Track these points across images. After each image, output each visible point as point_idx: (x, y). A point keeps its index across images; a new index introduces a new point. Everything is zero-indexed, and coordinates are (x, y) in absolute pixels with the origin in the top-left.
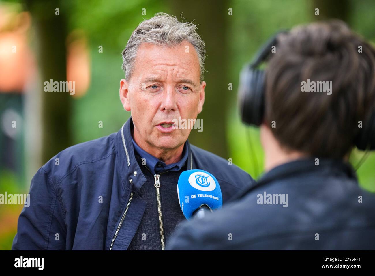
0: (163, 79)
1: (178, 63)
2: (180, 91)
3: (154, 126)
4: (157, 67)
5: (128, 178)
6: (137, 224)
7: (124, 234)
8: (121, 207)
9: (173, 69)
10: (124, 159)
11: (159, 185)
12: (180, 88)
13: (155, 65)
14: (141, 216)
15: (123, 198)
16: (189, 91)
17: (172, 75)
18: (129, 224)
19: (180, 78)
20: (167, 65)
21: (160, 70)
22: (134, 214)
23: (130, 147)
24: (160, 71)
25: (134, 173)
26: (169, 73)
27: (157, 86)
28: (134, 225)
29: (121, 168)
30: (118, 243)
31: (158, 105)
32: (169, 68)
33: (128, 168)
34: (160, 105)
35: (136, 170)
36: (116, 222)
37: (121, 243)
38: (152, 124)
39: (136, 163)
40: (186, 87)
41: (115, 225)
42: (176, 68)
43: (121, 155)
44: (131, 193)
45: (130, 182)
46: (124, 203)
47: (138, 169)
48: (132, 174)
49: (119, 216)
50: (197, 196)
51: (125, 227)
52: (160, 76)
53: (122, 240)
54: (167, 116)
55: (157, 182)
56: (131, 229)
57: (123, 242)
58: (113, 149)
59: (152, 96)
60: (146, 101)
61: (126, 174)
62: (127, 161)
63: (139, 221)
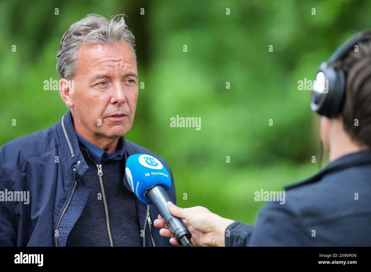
0: (111, 74)
1: (122, 58)
2: (126, 85)
3: (104, 118)
4: (104, 64)
5: (72, 168)
6: (81, 209)
7: (68, 217)
8: (66, 195)
9: (119, 64)
10: (67, 151)
11: (101, 174)
12: (125, 81)
13: (102, 62)
14: (85, 202)
15: (67, 187)
16: (133, 83)
17: (119, 69)
18: (74, 209)
19: (126, 72)
20: (114, 61)
21: (108, 66)
22: (78, 201)
23: (74, 140)
24: (107, 68)
25: (78, 162)
26: (116, 68)
27: (105, 82)
28: (78, 210)
29: (65, 159)
30: (63, 226)
31: (108, 99)
32: (116, 64)
33: (72, 159)
34: (110, 98)
35: (80, 160)
36: (61, 208)
37: (65, 225)
38: (103, 117)
39: (80, 153)
40: (130, 80)
41: (59, 211)
42: (121, 63)
43: (63, 148)
44: (75, 182)
45: (73, 171)
46: (68, 191)
47: (81, 159)
48: (75, 163)
49: (64, 203)
50: (150, 174)
51: (69, 212)
52: (108, 72)
53: (67, 222)
54: (118, 108)
55: (100, 171)
56: (75, 213)
57: (67, 224)
58: (55, 142)
59: (102, 92)
60: (96, 97)
61: (70, 164)
62: (70, 152)
63: (82, 206)
